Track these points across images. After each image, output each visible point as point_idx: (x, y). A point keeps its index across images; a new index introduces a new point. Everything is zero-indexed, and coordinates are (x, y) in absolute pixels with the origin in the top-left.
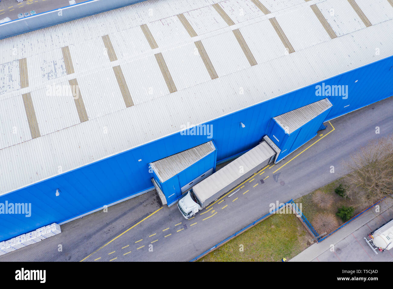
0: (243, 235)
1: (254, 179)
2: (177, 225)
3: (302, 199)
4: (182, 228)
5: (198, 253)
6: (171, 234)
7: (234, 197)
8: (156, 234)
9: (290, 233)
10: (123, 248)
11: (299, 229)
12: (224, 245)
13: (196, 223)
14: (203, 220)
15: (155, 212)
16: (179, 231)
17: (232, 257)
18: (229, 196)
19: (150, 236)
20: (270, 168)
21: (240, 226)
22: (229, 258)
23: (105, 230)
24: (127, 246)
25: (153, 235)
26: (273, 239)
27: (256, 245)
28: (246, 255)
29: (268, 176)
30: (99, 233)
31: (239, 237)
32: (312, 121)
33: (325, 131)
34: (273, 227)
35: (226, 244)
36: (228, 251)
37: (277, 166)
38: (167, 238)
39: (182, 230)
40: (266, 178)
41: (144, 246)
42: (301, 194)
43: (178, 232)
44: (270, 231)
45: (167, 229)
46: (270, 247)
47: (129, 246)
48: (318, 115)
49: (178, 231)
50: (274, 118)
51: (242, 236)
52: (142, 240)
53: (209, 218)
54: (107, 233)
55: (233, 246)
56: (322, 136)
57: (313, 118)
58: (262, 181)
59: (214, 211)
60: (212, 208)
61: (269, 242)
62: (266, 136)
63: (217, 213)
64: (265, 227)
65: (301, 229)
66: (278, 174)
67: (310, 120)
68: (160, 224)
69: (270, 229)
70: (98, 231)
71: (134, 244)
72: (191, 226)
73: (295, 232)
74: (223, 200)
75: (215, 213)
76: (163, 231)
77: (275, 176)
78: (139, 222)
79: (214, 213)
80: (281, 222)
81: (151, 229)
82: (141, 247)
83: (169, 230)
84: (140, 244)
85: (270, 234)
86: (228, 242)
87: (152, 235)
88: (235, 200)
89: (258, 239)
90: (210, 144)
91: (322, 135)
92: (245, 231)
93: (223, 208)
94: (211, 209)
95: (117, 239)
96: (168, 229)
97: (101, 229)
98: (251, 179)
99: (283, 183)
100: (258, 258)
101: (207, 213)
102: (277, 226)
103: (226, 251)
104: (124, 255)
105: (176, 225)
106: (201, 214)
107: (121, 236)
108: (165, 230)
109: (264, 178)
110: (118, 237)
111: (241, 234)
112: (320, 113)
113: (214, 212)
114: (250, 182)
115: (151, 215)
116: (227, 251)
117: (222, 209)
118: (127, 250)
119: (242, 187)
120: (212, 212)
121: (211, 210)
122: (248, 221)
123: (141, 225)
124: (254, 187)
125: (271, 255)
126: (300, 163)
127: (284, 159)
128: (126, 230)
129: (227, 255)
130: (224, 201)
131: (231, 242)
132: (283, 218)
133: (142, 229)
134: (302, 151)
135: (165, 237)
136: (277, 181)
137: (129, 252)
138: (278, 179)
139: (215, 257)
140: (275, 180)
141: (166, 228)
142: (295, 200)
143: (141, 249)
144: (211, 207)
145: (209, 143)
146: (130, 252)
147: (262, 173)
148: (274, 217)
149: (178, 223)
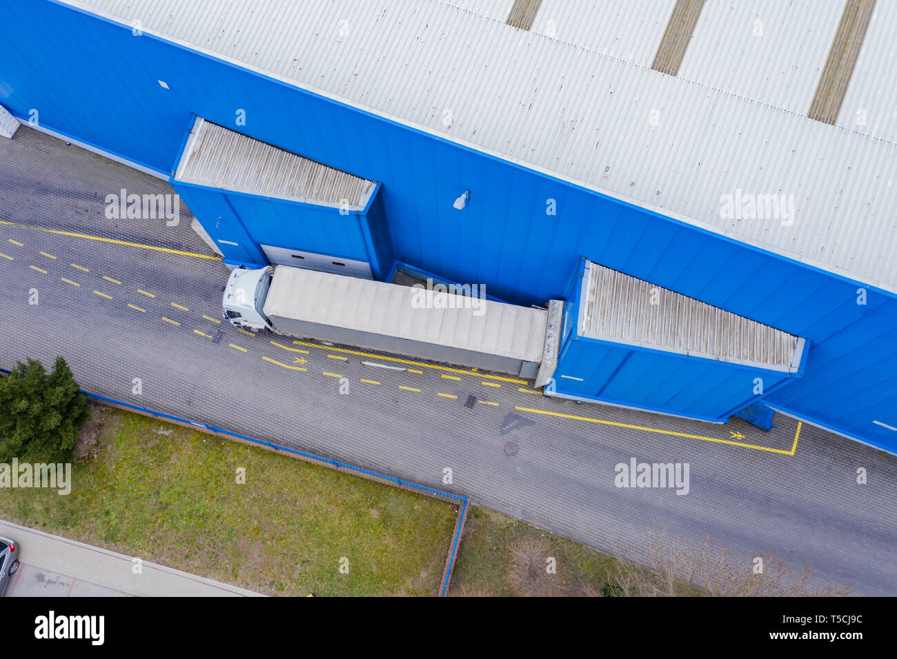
0: (297, 462)
1: (459, 379)
2: (208, 318)
3: (512, 524)
4: (210, 333)
5: (186, 409)
6: (178, 324)
7: (374, 374)
8: (153, 296)
9: (394, 562)
10: (74, 265)
11: (423, 575)
12: (239, 444)
13: (246, 351)
14: (264, 358)
15: (197, 255)
16: (200, 333)
17: (225, 482)
18: (365, 363)
19: (139, 291)
20: (521, 390)
21: (318, 442)
22: (218, 479)
23: (82, 203)
24: (84, 269)
25: (148, 294)
26: (344, 538)
27: (297, 512)
28: (257, 508)
29: (497, 404)
30: (65, 200)
31: (286, 461)
32: (687, 360)
33: (759, 435)
34: (374, 513)
35: (246, 447)
36: (234, 463)
37: (544, 401)
38: (163, 324)
39: (206, 338)
40: (489, 403)
41: (111, 298)
42: (524, 513)
43: (196, 334)
44: (359, 515)
45: (181, 307)
46: (319, 545)
47: (87, 271)
48: (722, 359)
49: (196, 331)
50: (590, 265)
51: (292, 466)
52: (120, 283)
53: (279, 366)
54: (77, 212)
55: (253, 463)
56: (735, 439)
57: (693, 353)
58: (471, 402)
59: (303, 361)
60: (308, 352)
61: (332, 533)
62: (561, 302)
63: (305, 370)
64: (357, 496)
65: (428, 581)
66: (524, 421)
67: (680, 350)
68: (181, 286)
69: (363, 509)
70: (68, 194)
71: (100, 277)
72: (231, 345)
73: (407, 571)
74: (346, 359)
75: (301, 369)
76: (173, 304)
77: (513, 419)
78: (149, 244)
79: (298, 365)
80: (402, 522)
81: (156, 280)
82: (105, 296)
83: (183, 311)
84: (109, 287)
85: (349, 520)
86: (253, 448)
87: (145, 293)
88: (368, 381)
89: (316, 503)
90: (365, 189)
91: (740, 436)
92: (310, 460)
93: (327, 374)
94: (301, 351)
95: (83, 239)
96: (185, 309)
97: (77, 195)
98: (453, 374)
99: (511, 450)
100: (273, 538)
101: (287, 351)
102: (386, 519)
103: (229, 459)
104: (63, 279)
105: (205, 317)
106: (274, 343)
107: (93, 240)
108: (178, 306)
109: (484, 399)
110: (88, 237)
111: (295, 460)
112: (733, 360)
113: (301, 364)
114: (444, 376)
115: (185, 253)
116: (232, 460)
117: (324, 373)
118: (76, 275)
119: (415, 371)
120: (299, 360)
121: (300, 355)
122: (344, 450)
123: (146, 254)
124: (439, 394)
125: (303, 562)
126: (604, 448)
127: (576, 402)
128: (114, 238)
129: (222, 469)
130: (347, 362)
131: (258, 454)
132: (418, 519)
133: (142, 263)
134: (643, 425)
135: (164, 319)
136: (503, 433)
137: (75, 284)
138: (511, 429)
139: (197, 450)
140: (504, 425)
141: (181, 304)
142: (495, 512)
143: (101, 298)
144: (306, 348)
145: (367, 183)
146: (78, 285)
147: (491, 383)
148: (400, 497)
149: (212, 316)
